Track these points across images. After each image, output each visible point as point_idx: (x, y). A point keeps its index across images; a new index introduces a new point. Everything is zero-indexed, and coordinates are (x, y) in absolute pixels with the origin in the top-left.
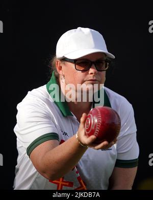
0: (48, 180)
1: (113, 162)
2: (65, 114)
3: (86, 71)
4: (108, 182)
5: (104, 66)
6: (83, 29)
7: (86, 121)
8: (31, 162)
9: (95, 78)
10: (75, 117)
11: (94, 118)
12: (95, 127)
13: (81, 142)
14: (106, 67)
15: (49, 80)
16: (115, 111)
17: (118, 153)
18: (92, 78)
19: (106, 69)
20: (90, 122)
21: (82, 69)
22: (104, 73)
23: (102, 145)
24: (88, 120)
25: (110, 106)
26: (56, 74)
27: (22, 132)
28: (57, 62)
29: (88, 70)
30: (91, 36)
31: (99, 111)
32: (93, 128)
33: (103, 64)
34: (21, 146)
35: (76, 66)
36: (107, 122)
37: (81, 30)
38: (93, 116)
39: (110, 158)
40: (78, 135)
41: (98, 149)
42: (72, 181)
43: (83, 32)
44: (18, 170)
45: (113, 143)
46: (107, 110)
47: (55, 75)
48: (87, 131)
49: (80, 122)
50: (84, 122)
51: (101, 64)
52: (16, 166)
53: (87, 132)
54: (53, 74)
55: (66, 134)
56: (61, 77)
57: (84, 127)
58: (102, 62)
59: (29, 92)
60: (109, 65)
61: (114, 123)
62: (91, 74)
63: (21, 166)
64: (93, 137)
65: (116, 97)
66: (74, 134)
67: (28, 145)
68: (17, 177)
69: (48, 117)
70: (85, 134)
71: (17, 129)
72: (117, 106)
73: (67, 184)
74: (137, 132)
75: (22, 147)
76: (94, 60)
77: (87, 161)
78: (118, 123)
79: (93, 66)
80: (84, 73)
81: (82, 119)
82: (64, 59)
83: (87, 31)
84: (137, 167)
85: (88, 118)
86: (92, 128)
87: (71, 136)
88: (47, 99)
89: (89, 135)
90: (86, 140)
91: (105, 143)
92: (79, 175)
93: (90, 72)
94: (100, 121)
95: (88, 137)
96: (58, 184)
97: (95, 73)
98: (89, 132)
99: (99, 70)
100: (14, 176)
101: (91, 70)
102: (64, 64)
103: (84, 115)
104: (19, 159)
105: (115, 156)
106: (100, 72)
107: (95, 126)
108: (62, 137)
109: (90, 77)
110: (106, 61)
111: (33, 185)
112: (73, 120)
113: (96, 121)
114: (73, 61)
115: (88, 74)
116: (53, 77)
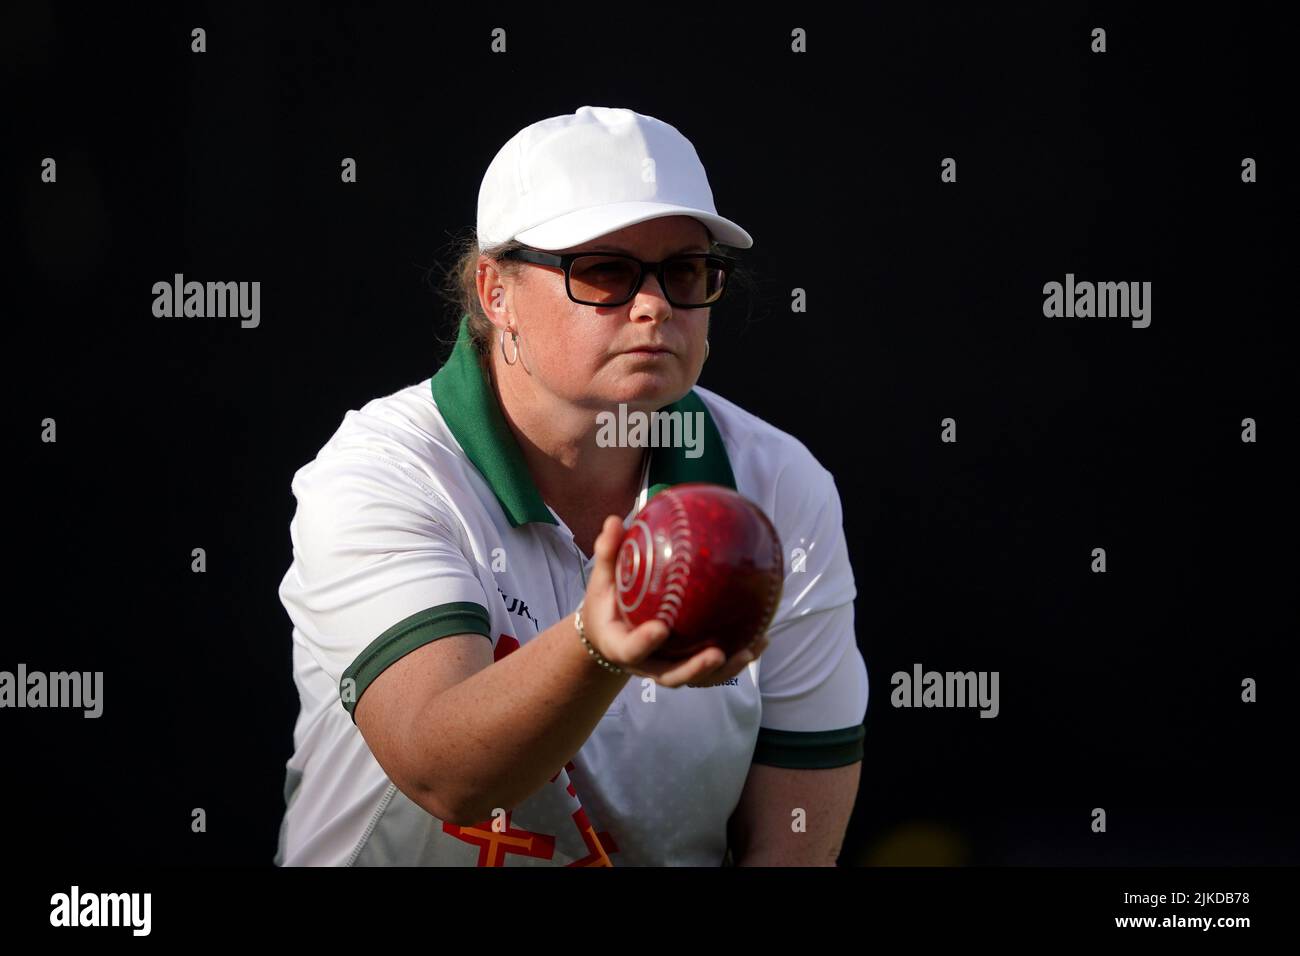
0: (440, 823)
1: (744, 743)
2: (519, 518)
3: (616, 305)
4: (722, 834)
5: (703, 283)
6: (602, 113)
7: (623, 553)
8: (359, 740)
9: (659, 341)
10: (565, 530)
11: (660, 539)
12: (664, 583)
13: (597, 651)
14: (711, 290)
15: (446, 358)
16: (754, 506)
17: (764, 700)
18: (645, 341)
19: (714, 298)
20: (637, 559)
21: (601, 296)
22: (701, 319)
23: (694, 664)
24: (630, 547)
25: (730, 483)
26: (478, 325)
27: (317, 603)
28: (483, 268)
29: (628, 301)
30: (641, 146)
31: (680, 506)
32: (654, 588)
33: (697, 275)
34: (313, 664)
35: (573, 283)
36: (718, 559)
37: (592, 119)
38: (653, 530)
39: (731, 726)
40: (586, 619)
41: (676, 685)
42: (551, 833)
43: (605, 129)
44: (298, 779)
45: (747, 654)
46: (719, 503)
47: (472, 333)
48: (628, 598)
49: (590, 553)
50: (613, 559)
51: (690, 277)
52: (291, 763)
53: (624, 608)
54: (463, 326)
55: (523, 608)
56: (501, 338)
57: (613, 580)
58: (692, 268)
59: (351, 415)
60: (725, 284)
61: (750, 563)
62: (643, 318)
63: (313, 759)
64: (653, 628)
65: (758, 438)
66: (563, 612)
67: (348, 659)
68: (291, 815)
69: (438, 528)
70: (618, 616)
71: (292, 589)
72: (760, 481)
73: (527, 844)
74: (856, 602)
75: (319, 669)
76: (654, 254)
77: (619, 735)
78: (769, 564)
79: (652, 281)
80: (611, 317)
81: (602, 546)
82: (515, 254)
83: (620, 120)
84: (858, 766)
85: (632, 541)
86: (651, 586)
87: (550, 623)
88: (432, 447)
89: (636, 620)
90: (620, 642)
91: (710, 655)
92: (576, 803)
93: (635, 313)
94: (688, 557)
95: (629, 630)
96: (484, 845)
97: (660, 315)
98: (636, 607)
99: (679, 300)
100: (282, 808)
101: (644, 303)
102: (516, 275)
103: (610, 523)
104: (304, 728)
105: (751, 711)
106: (681, 313)
107: (665, 576)
108: (503, 621)
109: (638, 333)
110: (713, 263)
111: (365, 847)
112: (555, 546)
113: (667, 552)
114: (558, 261)
115: (628, 319)
116: (463, 343)
